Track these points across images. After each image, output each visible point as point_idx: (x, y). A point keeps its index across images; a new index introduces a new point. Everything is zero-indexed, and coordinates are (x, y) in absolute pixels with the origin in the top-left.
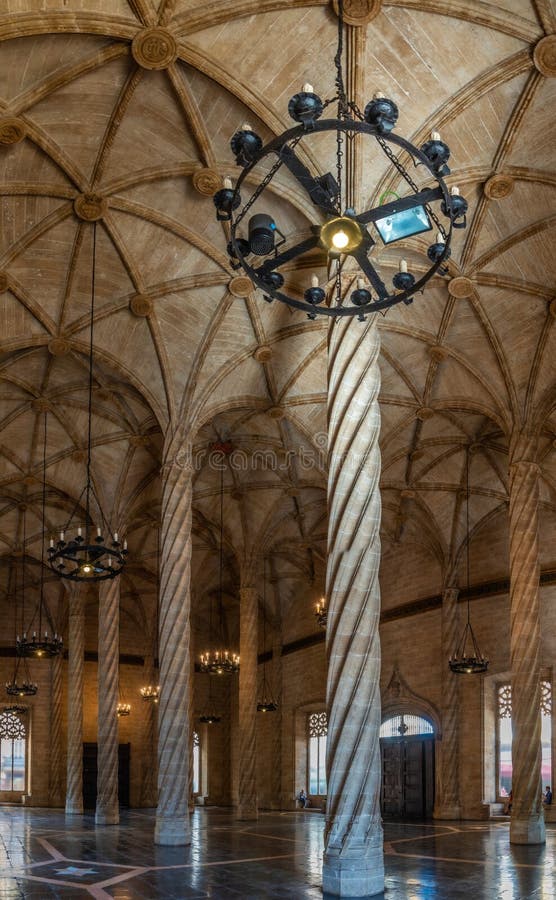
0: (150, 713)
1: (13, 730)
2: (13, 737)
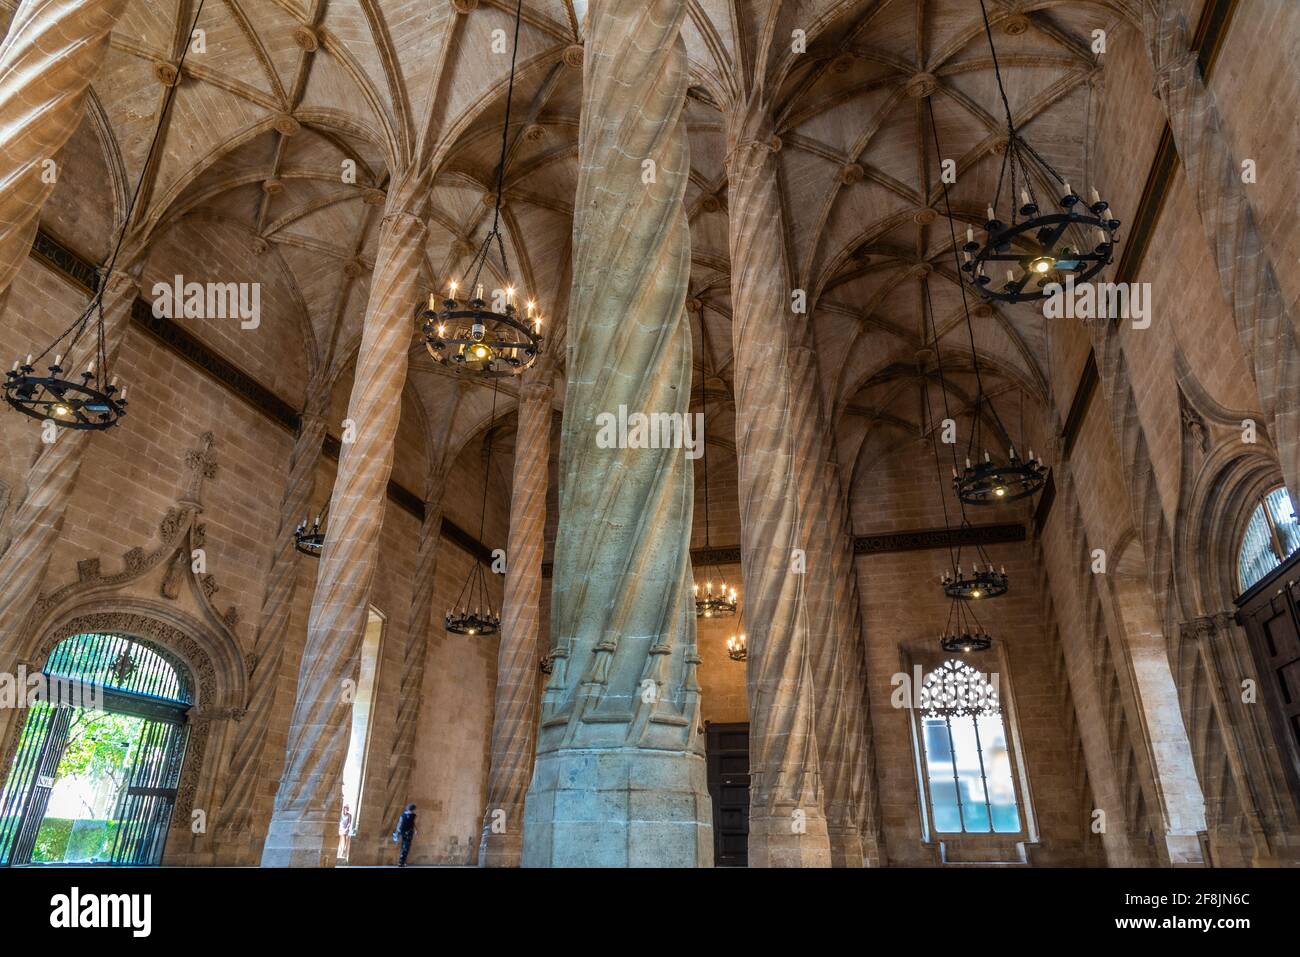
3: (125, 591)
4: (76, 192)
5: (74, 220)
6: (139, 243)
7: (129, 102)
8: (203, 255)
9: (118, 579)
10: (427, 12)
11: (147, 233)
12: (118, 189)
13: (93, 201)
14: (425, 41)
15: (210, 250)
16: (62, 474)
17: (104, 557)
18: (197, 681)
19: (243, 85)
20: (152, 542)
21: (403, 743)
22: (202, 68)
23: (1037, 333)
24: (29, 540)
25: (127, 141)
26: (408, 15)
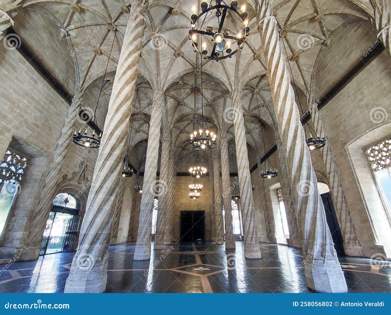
3: (72, 182)
4: (69, 77)
5: (68, 85)
6: (82, 92)
7: (83, 55)
8: (92, 96)
9: (71, 180)
10: (168, 54)
11: (84, 90)
12: (77, 78)
13: (72, 80)
14: (166, 61)
15: (93, 94)
16: (63, 153)
17: (68, 174)
18: (81, 204)
19: (114, 58)
20: (77, 170)
21: (118, 216)
22: (105, 52)
23: (258, 139)
24: (55, 171)
25: (81, 65)
26: (164, 54)
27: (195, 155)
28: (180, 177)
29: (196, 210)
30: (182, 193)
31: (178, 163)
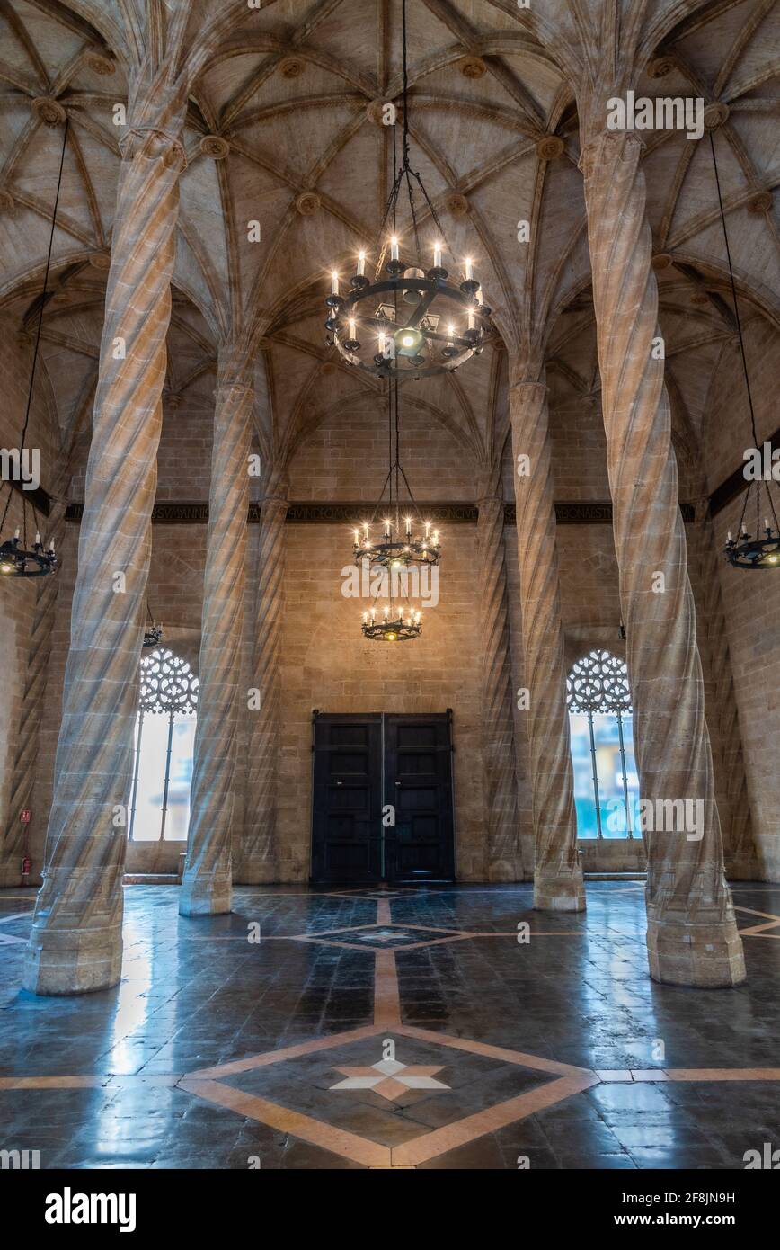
0: (499, 630)
1: (174, 690)
2: (172, 707)
27: (389, 405)
28: (307, 528)
29: (402, 709)
30: (316, 617)
31: (292, 452)
